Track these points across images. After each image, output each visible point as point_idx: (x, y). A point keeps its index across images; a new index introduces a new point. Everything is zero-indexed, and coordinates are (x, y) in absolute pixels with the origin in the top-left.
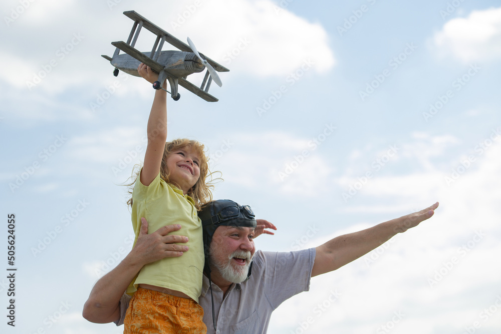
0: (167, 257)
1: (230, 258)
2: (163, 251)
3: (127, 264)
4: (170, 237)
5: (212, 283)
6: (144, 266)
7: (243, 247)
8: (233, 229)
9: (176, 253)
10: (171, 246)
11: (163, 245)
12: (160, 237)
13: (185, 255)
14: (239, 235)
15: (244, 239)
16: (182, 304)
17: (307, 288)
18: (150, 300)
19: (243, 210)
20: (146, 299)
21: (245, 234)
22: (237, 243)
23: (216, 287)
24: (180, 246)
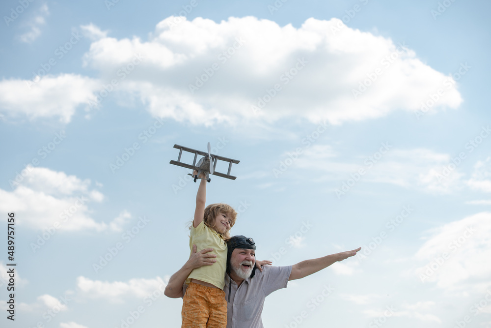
0: (204, 265)
1: (241, 265)
2: (202, 262)
3: (185, 268)
4: (206, 255)
5: (231, 280)
6: (193, 270)
7: (247, 259)
8: (242, 250)
9: (209, 263)
10: (206, 259)
11: (202, 259)
12: (201, 255)
13: (214, 264)
14: (245, 253)
15: (248, 255)
16: (212, 291)
17: (285, 287)
18: (195, 289)
19: (248, 240)
20: (193, 288)
21: (248, 252)
22: (243, 257)
23: (234, 282)
24: (211, 259)
